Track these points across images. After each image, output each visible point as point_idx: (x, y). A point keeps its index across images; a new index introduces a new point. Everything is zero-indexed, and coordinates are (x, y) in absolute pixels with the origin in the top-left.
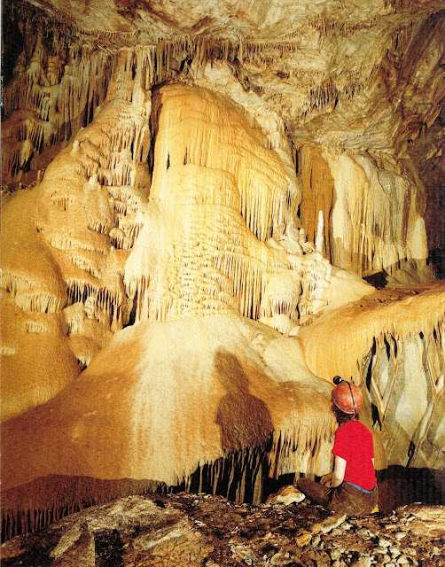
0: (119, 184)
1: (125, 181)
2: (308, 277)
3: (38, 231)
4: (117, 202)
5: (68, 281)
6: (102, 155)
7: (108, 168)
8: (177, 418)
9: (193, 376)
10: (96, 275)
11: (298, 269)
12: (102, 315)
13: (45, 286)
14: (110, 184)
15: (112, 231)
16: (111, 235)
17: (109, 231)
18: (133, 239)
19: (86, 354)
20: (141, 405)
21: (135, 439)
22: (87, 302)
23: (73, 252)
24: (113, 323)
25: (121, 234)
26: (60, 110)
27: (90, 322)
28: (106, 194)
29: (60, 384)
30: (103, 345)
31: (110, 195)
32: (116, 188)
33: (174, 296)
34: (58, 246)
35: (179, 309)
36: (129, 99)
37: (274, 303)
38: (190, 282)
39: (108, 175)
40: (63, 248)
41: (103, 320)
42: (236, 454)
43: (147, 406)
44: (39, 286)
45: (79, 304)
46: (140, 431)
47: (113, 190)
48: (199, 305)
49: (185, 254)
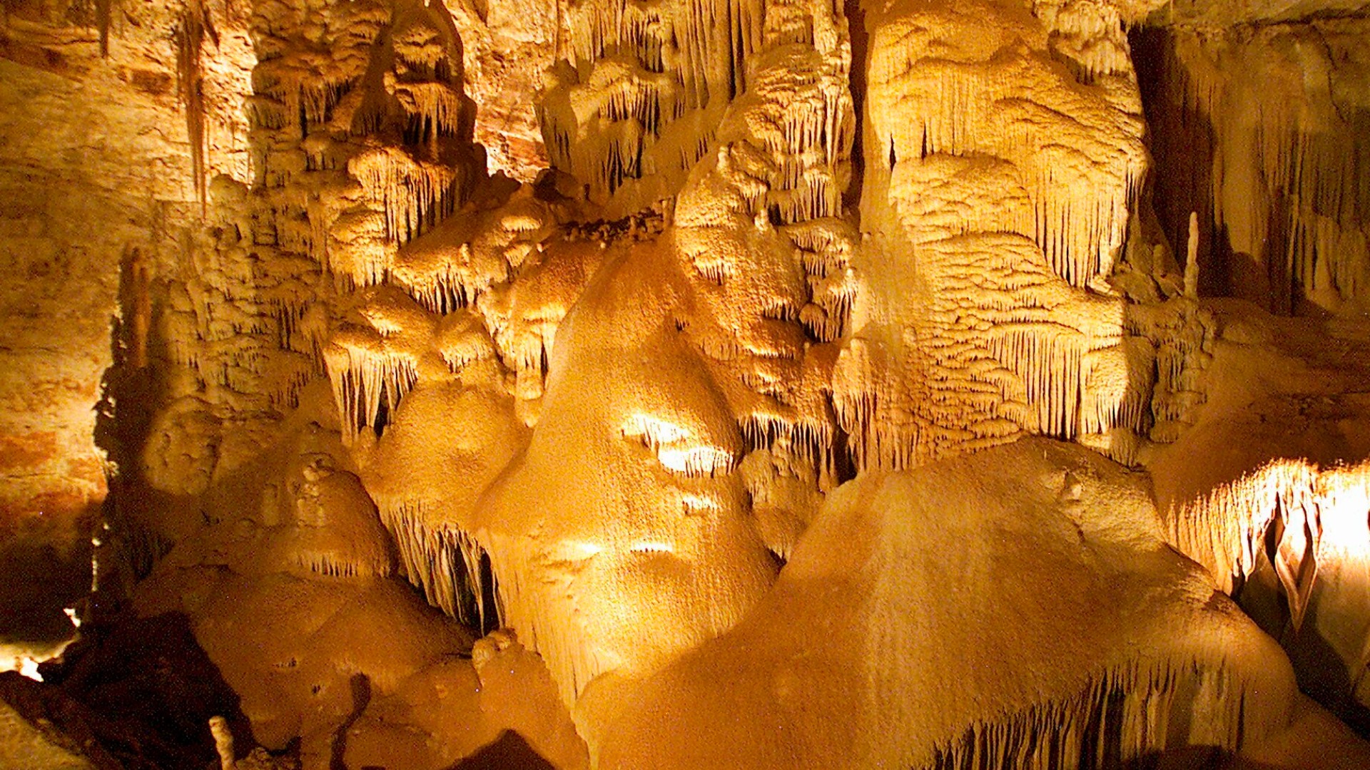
0: (807, 217)
1: (817, 213)
2: (1167, 349)
3: (679, 329)
4: (807, 257)
5: (740, 418)
6: (773, 165)
7: (786, 189)
8: (935, 658)
9: (960, 580)
10: (785, 401)
11: (1150, 334)
12: (802, 467)
13: (705, 435)
14: (790, 220)
15: (803, 312)
16: (803, 320)
17: (798, 313)
18: (841, 318)
19: (784, 543)
20: (878, 638)
21: (872, 696)
22: (775, 450)
23: (744, 365)
24: (822, 476)
25: (821, 316)
26: (680, 45)
27: (784, 483)
28: (787, 245)
29: (749, 599)
30: (808, 520)
31: (795, 245)
32: (804, 229)
33: (922, 423)
34: (716, 355)
35: (932, 445)
36: (808, 40)
37: (1105, 409)
38: (948, 395)
39: (785, 205)
40: (726, 357)
41: (804, 474)
42: (1033, 709)
43: (888, 639)
44: (696, 437)
45: (761, 454)
46: (879, 682)
47: (799, 233)
48: (967, 436)
49: (937, 343)
